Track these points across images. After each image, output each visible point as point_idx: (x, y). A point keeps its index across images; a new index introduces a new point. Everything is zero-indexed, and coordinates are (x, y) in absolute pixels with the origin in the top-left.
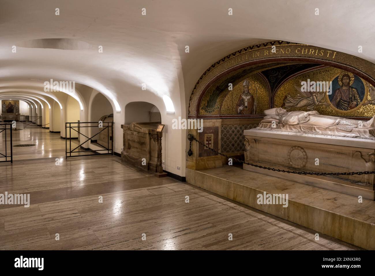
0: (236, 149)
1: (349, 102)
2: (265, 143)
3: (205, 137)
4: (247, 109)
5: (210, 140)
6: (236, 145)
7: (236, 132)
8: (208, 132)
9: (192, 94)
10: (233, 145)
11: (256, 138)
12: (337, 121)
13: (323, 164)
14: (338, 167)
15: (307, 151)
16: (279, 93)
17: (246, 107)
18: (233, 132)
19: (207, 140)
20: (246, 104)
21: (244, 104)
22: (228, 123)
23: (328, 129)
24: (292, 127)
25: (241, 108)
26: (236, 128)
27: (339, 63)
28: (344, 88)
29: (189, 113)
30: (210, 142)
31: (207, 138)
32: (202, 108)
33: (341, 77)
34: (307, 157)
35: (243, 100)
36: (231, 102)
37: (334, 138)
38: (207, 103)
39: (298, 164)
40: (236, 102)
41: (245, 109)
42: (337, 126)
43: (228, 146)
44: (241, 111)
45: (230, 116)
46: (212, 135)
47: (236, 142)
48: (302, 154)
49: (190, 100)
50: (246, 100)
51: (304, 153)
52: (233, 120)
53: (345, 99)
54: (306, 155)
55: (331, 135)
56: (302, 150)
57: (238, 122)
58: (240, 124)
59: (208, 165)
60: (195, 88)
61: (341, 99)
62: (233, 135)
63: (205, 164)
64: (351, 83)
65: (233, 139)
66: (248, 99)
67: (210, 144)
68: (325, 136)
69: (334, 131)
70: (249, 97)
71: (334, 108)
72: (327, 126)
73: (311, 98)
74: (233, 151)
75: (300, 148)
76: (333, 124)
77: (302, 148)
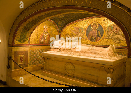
0: (39, 62)
1: (96, 38)
2: (53, 60)
3: (19, 57)
4: (46, 41)
5: (22, 59)
6: (40, 60)
7: (39, 53)
8: (21, 54)
9: (11, 31)
10: (38, 60)
11: (48, 57)
12: (91, 48)
13: (84, 73)
14: (92, 75)
15: (75, 65)
16: (63, 32)
17: (46, 40)
18: (38, 53)
19: (20, 59)
20: (45, 38)
21: (44, 38)
22: (35, 48)
23: (86, 53)
24: (67, 51)
25: (43, 40)
26: (39, 51)
27: (93, 8)
28: (94, 30)
29: (9, 43)
30: (22, 60)
31: (20, 57)
32: (16, 40)
33: (92, 24)
34: (75, 69)
35: (44, 36)
36: (37, 37)
37: (89, 58)
38: (19, 37)
39: (70, 73)
40: (40, 37)
41: (45, 41)
42: (91, 51)
43: (35, 61)
44: (43, 42)
45: (36, 45)
46: (24, 55)
47: (39, 58)
48: (72, 67)
49: (10, 35)
50: (46, 36)
51: (73, 67)
52: (38, 46)
53: (94, 36)
54: (74, 68)
55: (88, 56)
56: (72, 65)
57: (41, 48)
58: (42, 49)
59: (21, 73)
60: (12, 28)
61: (92, 36)
62: (38, 55)
63: (19, 73)
64: (97, 28)
65: (38, 57)
66: (47, 36)
67: (22, 61)
68: (85, 57)
69: (89, 53)
70: (47, 34)
71: (89, 40)
72: (85, 51)
73: (78, 35)
74: (38, 64)
75: (71, 64)
76: (89, 50)
77: (72, 64)
